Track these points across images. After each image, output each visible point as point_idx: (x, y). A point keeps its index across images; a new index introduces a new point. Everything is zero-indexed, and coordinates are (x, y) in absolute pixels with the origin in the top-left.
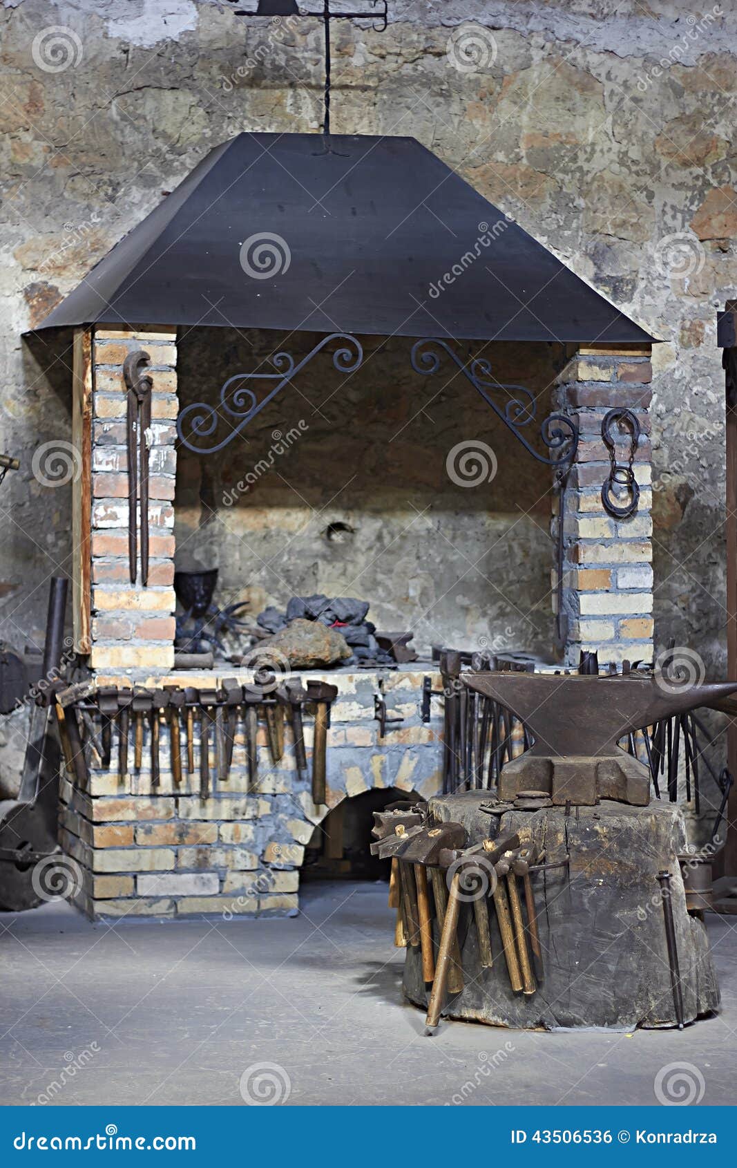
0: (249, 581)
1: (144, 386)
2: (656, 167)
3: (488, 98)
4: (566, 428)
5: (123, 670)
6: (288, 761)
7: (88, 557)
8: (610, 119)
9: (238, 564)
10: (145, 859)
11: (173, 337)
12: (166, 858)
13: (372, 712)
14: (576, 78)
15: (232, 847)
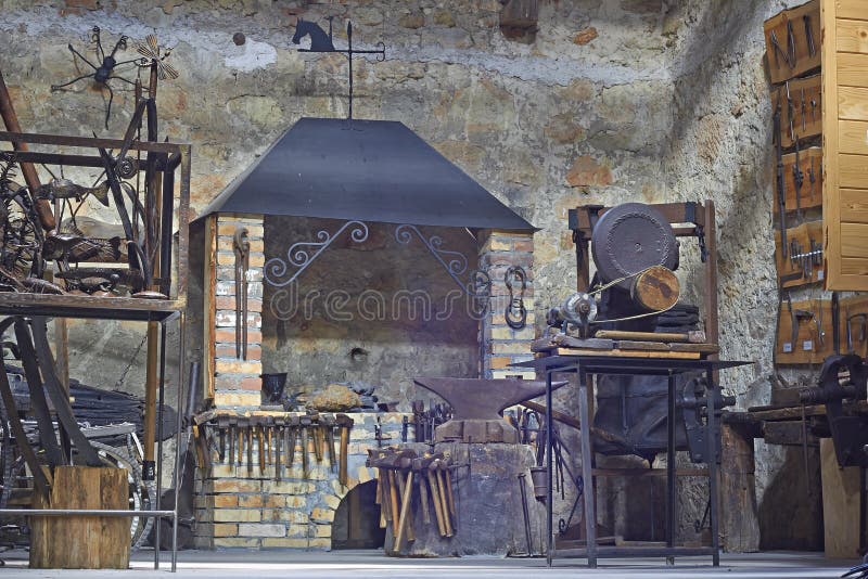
0: (305, 381)
1: (245, 247)
2: (545, 144)
3: (446, 104)
4: (485, 279)
5: (232, 407)
6: (326, 462)
7: (213, 343)
8: (518, 116)
9: (299, 371)
10: (243, 515)
11: (262, 221)
12: (255, 515)
13: (373, 435)
14: (497, 92)
15: (293, 510)
